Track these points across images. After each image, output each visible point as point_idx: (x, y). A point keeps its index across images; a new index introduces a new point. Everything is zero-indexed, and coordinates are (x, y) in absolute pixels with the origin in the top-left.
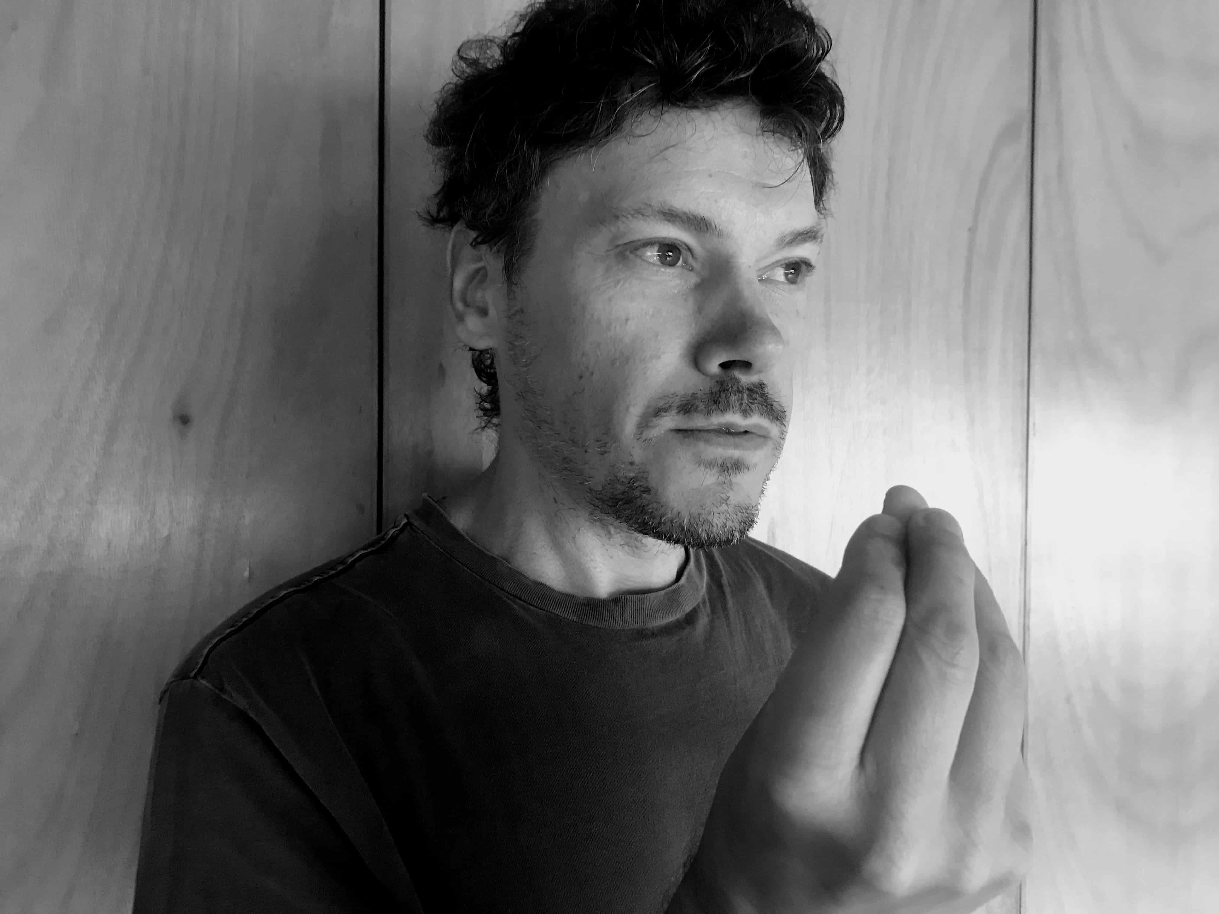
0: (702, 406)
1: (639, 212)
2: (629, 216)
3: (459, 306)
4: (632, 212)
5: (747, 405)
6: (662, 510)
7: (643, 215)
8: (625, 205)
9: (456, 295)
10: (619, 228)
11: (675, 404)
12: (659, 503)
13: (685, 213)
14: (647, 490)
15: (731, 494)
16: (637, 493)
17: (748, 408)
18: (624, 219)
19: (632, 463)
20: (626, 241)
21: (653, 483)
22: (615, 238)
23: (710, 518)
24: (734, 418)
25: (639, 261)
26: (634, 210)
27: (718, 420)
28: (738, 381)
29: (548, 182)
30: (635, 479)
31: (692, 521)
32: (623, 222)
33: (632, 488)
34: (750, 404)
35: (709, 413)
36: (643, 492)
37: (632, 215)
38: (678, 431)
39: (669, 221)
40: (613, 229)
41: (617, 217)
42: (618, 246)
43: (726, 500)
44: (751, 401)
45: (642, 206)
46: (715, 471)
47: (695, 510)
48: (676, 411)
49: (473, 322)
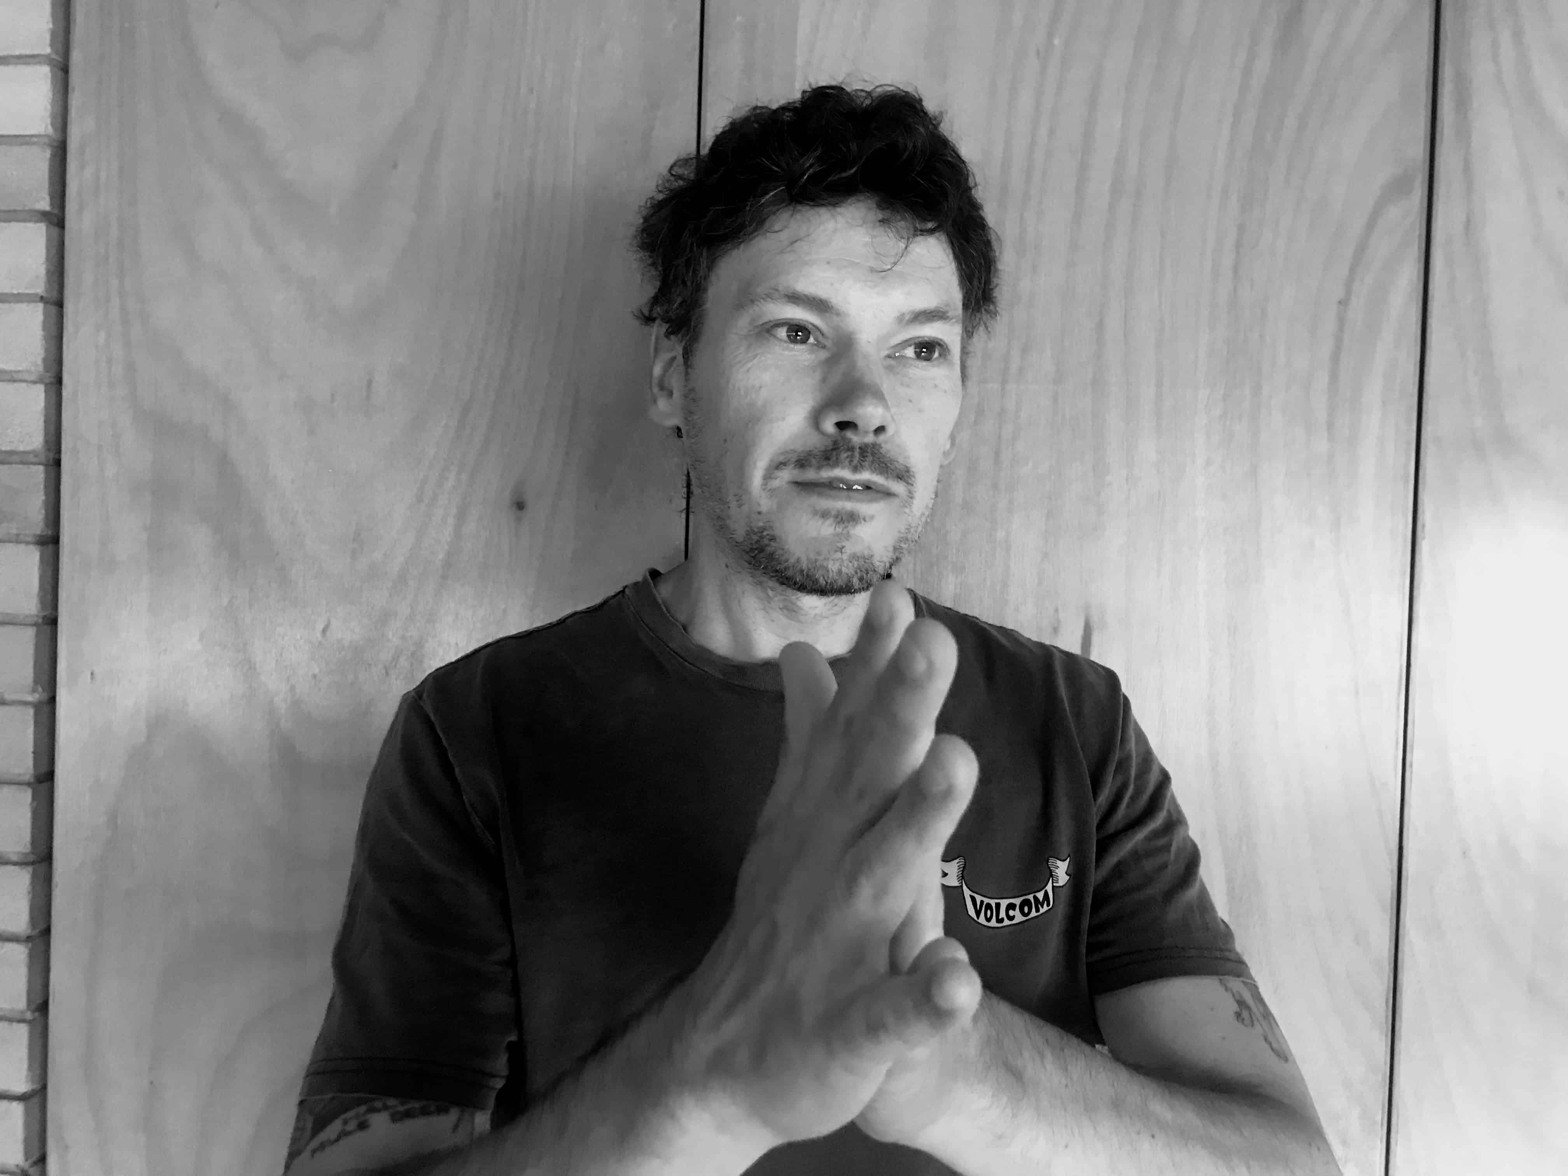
0: (814, 461)
1: (769, 296)
2: (762, 300)
3: (656, 390)
4: (764, 296)
5: (859, 461)
6: (786, 556)
7: (772, 299)
8: (759, 290)
9: (655, 381)
10: (754, 310)
11: (794, 460)
12: (783, 549)
13: (805, 295)
14: (773, 538)
15: (847, 544)
16: (766, 541)
17: (859, 464)
18: (759, 303)
19: (759, 513)
20: (761, 323)
21: (777, 532)
22: (753, 320)
23: (825, 564)
24: (843, 473)
25: (772, 339)
26: (765, 294)
27: (827, 474)
28: (850, 440)
29: (713, 278)
30: (764, 529)
31: (810, 566)
32: (758, 305)
33: (762, 537)
34: (861, 462)
35: (819, 468)
36: (770, 540)
37: (764, 299)
38: (797, 484)
39: (794, 303)
40: (751, 311)
41: (752, 301)
42: (757, 327)
43: (841, 549)
44: (862, 458)
45: (771, 291)
46: (830, 521)
47: (812, 556)
48: (793, 465)
49: (662, 404)
